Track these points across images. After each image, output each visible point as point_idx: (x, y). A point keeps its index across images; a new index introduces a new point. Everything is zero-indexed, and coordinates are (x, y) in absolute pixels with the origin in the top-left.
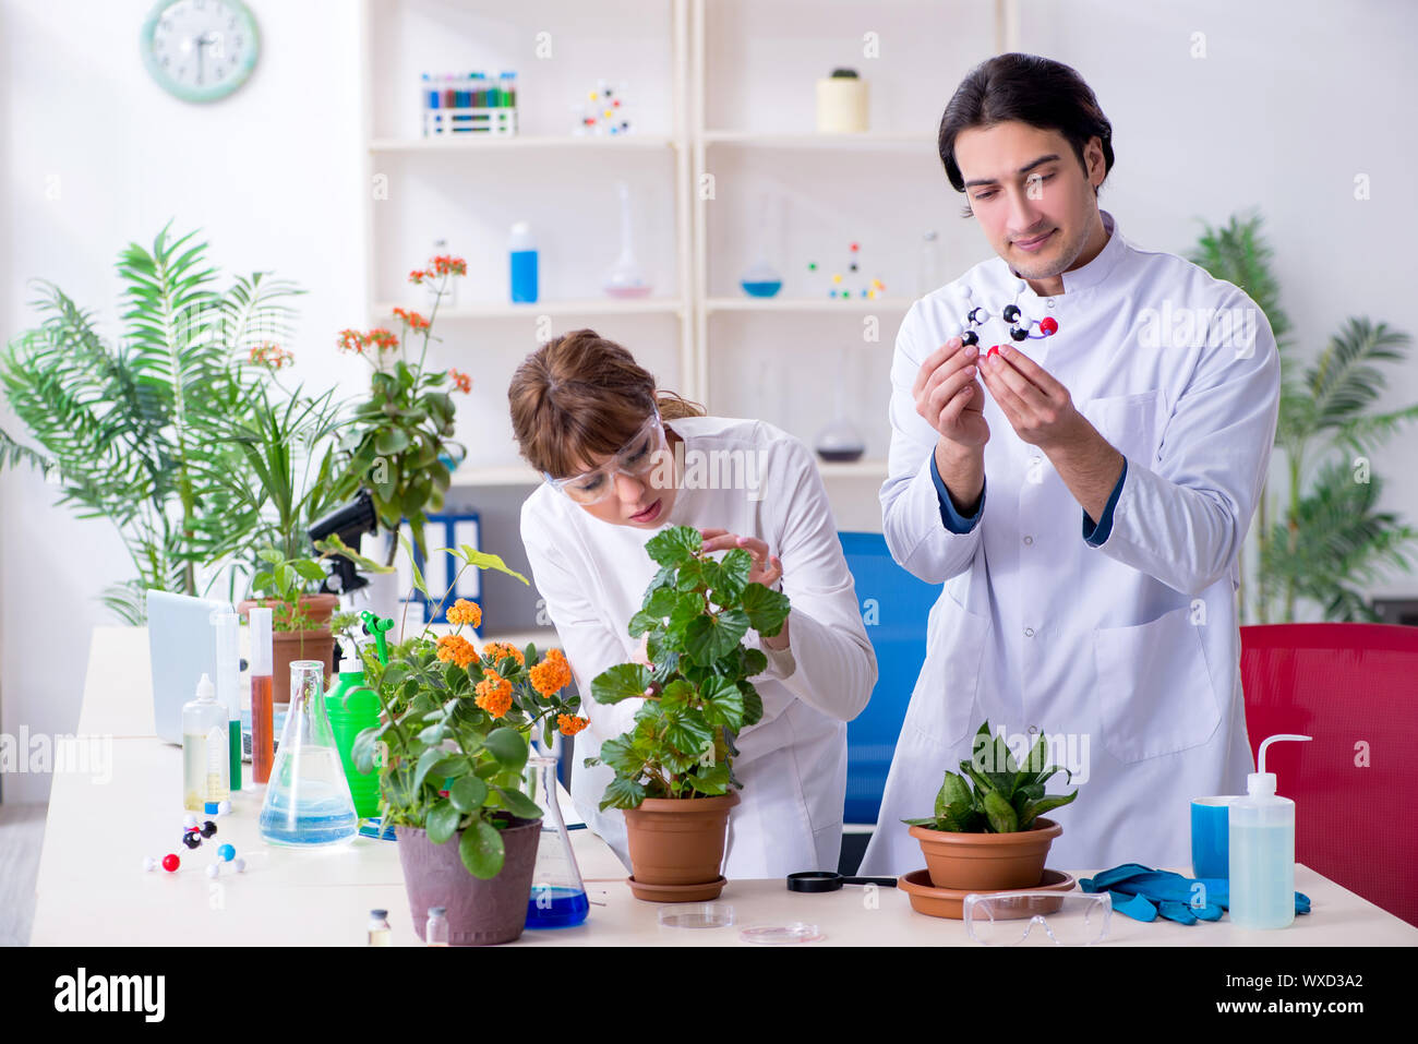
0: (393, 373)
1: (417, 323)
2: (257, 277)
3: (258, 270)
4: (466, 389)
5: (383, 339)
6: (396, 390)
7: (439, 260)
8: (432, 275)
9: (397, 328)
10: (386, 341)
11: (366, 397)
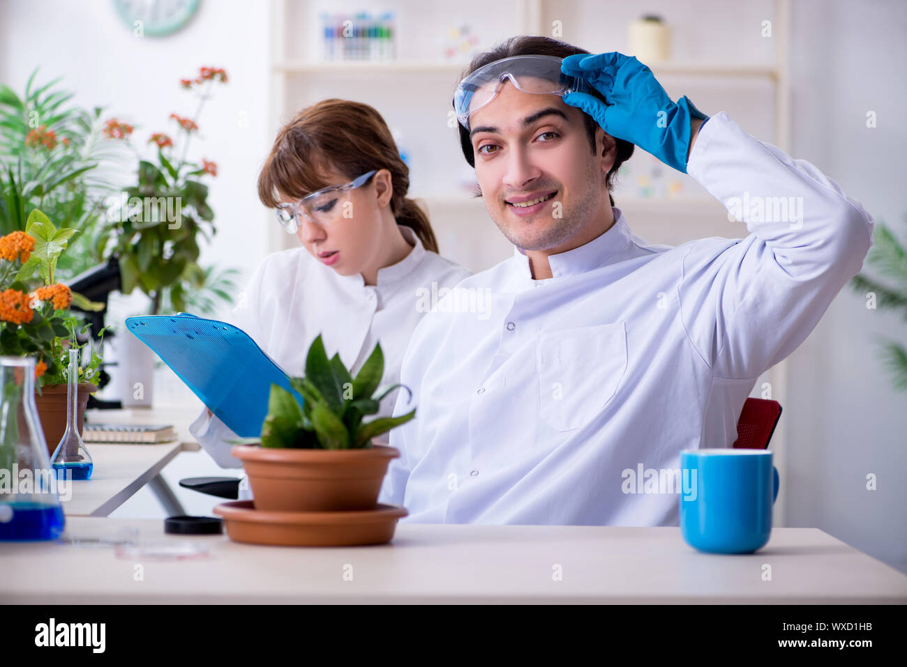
0: (156, 162)
1: (188, 126)
2: (98, 111)
3: (100, 103)
4: (214, 173)
5: (162, 140)
6: (155, 175)
7: (203, 69)
8: (198, 82)
9: (172, 130)
10: (162, 141)
11: (132, 180)
